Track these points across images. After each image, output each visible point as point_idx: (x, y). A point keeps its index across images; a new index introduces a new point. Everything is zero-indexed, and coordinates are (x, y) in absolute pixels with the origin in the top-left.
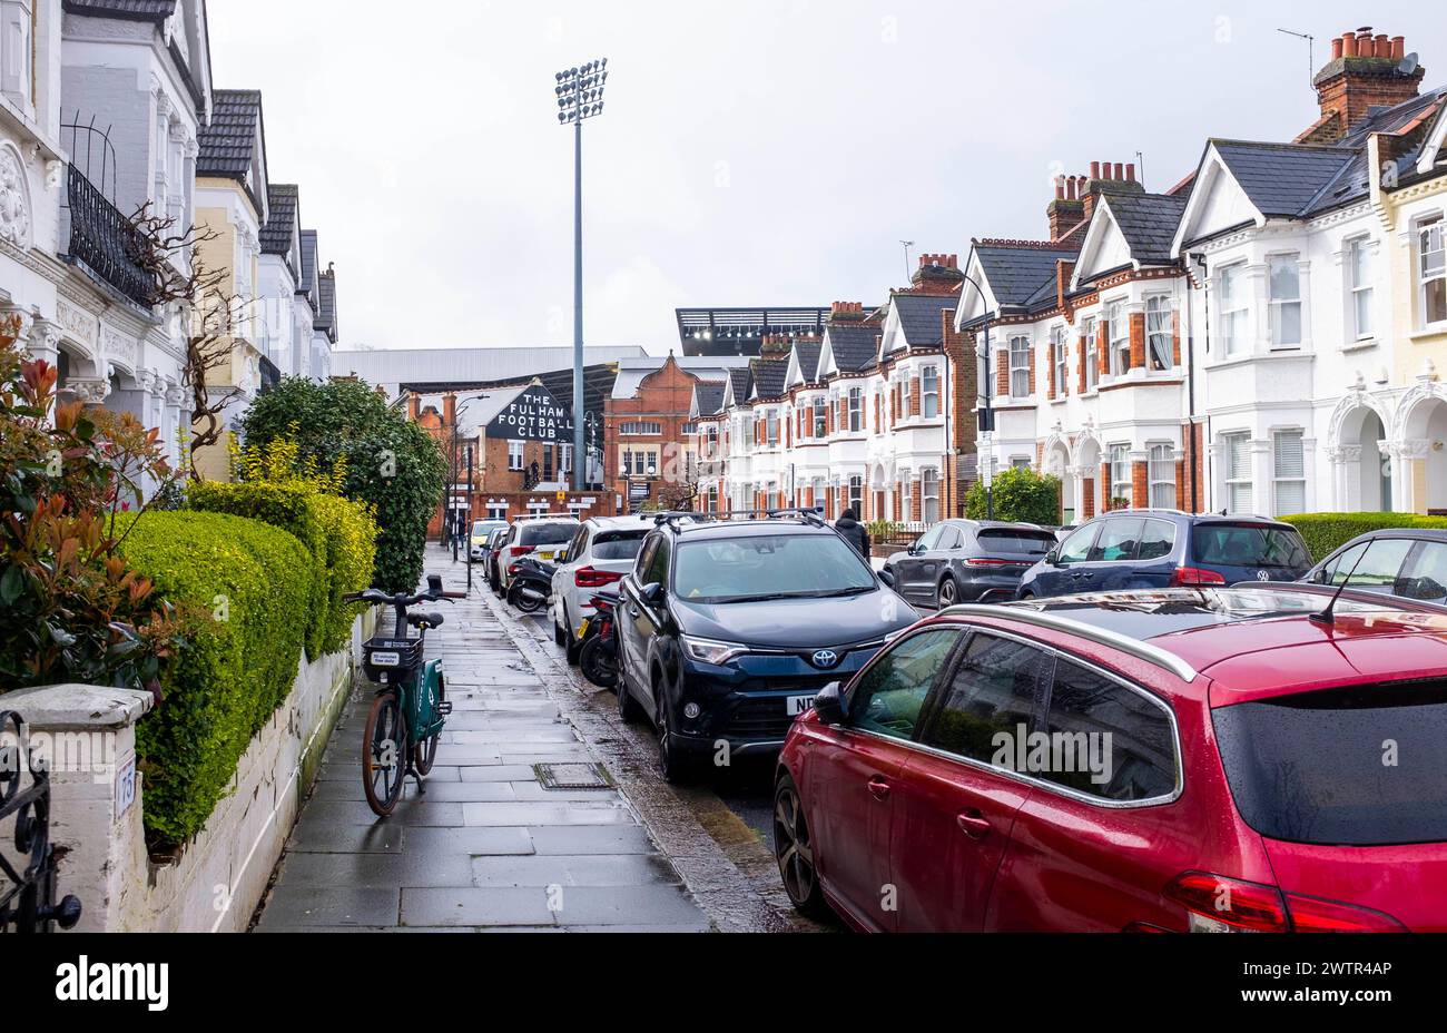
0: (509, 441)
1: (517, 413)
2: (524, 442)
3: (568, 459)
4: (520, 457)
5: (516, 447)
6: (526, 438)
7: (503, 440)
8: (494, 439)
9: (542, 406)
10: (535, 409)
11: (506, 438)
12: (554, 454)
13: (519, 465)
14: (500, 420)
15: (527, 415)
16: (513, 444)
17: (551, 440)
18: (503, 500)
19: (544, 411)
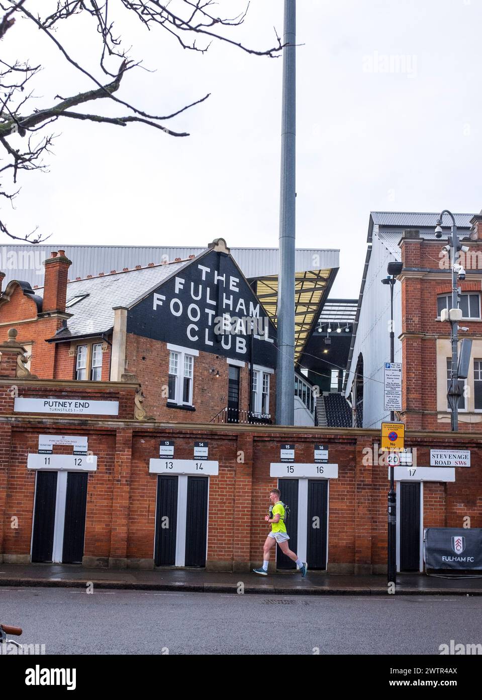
0: (170, 346)
1: (185, 296)
2: (196, 353)
3: (264, 396)
4: (187, 381)
5: (181, 360)
6: (200, 345)
7: (158, 344)
8: (143, 339)
9: (229, 293)
10: (216, 296)
11: (165, 339)
12: (244, 384)
13: (186, 398)
14: (156, 303)
15: (202, 304)
16: (176, 354)
17: (239, 357)
18: (201, 451)
19: (230, 302)
